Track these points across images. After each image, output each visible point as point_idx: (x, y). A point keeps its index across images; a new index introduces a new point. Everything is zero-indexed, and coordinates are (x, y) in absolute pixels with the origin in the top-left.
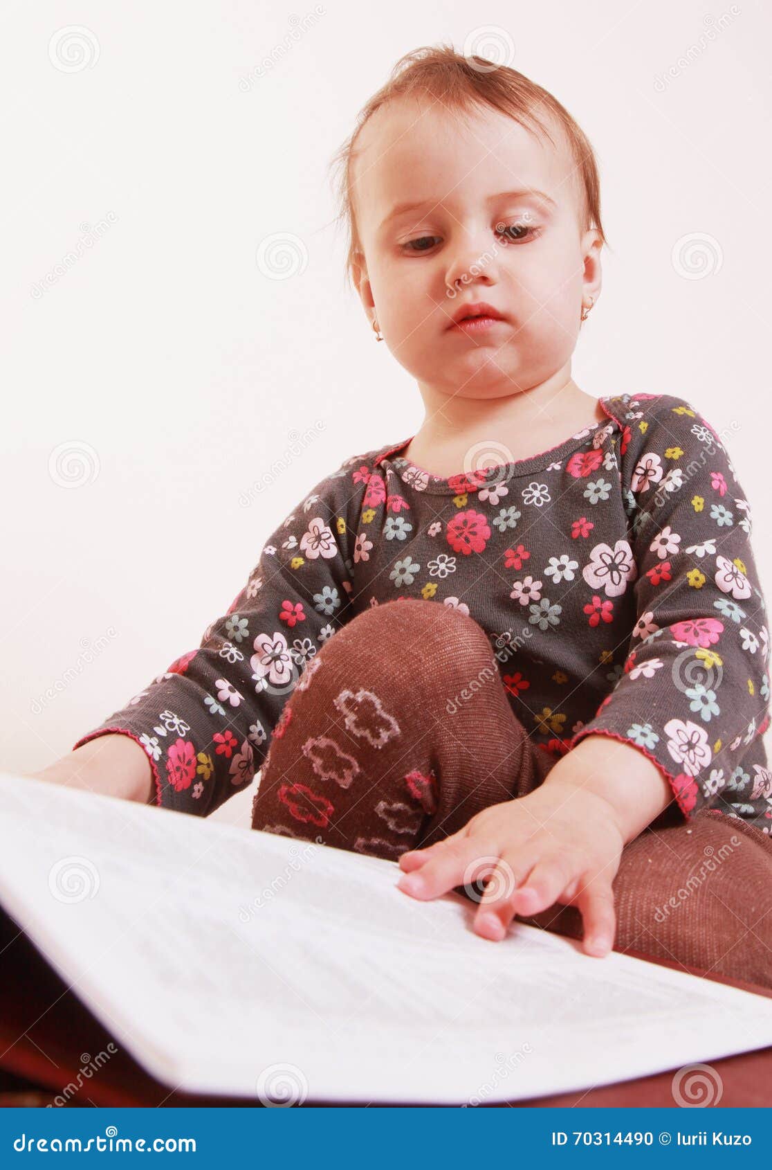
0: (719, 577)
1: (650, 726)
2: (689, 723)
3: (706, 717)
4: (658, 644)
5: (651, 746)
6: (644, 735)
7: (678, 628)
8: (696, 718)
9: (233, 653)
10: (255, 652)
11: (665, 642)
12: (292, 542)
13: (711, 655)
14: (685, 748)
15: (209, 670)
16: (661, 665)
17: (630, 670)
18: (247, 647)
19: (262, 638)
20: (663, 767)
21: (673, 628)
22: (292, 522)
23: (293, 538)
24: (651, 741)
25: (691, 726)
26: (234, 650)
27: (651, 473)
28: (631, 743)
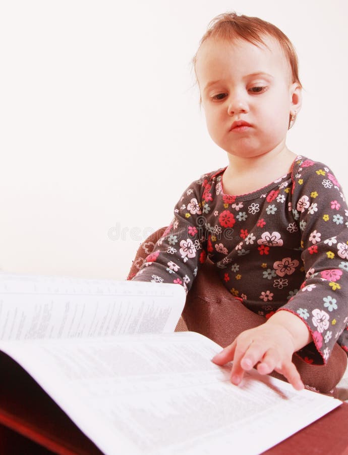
0: (339, 253)
1: (307, 310)
2: (322, 311)
3: (331, 310)
4: (315, 278)
5: (306, 318)
6: (303, 313)
7: (324, 273)
8: (326, 310)
9: (172, 250)
10: (181, 247)
11: (318, 278)
12: (184, 207)
13: (335, 285)
14: (319, 321)
15: (164, 259)
16: (315, 287)
17: (303, 287)
18: (177, 246)
19: (183, 242)
20: (310, 327)
21: (322, 273)
22: (183, 199)
23: (184, 205)
24: (306, 316)
25: (323, 313)
26: (172, 249)
27: (304, 204)
28: (298, 315)
